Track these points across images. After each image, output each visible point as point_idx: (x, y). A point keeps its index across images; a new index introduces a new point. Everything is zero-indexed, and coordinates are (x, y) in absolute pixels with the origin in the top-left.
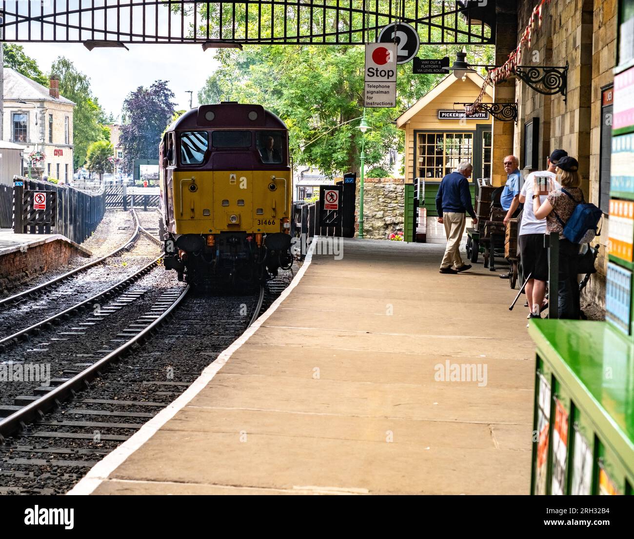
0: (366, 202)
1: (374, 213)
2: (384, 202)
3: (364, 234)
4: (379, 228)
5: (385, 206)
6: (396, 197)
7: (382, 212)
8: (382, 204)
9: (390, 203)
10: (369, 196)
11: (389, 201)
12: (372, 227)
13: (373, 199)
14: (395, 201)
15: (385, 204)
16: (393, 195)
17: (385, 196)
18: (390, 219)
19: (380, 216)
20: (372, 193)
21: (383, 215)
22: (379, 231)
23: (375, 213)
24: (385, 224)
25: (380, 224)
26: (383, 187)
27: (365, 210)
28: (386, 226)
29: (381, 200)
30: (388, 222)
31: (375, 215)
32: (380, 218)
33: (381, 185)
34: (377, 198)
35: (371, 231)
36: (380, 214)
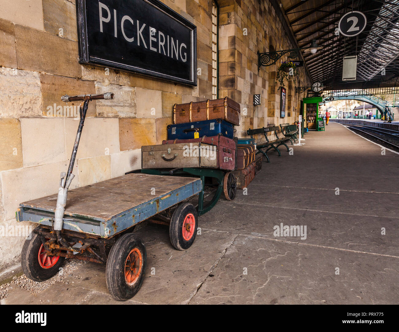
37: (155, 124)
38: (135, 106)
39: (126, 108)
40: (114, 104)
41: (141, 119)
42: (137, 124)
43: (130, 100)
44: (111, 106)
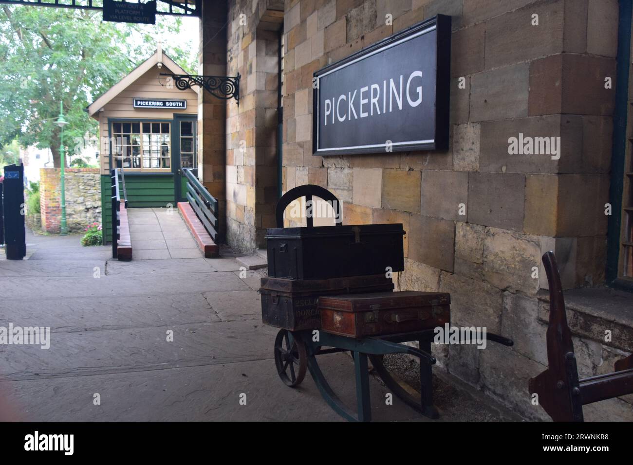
0: (68, 190)
1: (75, 199)
2: (84, 189)
3: (67, 217)
4: (80, 212)
5: (85, 192)
6: (95, 184)
7: (82, 198)
8: (82, 191)
9: (89, 190)
10: (70, 184)
11: (89, 188)
12: (74, 211)
13: (74, 187)
14: (94, 188)
15: (85, 191)
16: (92, 183)
17: (85, 184)
18: (90, 203)
19: (81, 201)
20: (73, 181)
21: (84, 200)
22: (81, 214)
23: (77, 199)
24: (86, 208)
25: (82, 208)
26: (83, 176)
27: (66, 197)
28: (87, 210)
29: (81, 187)
30: (89, 207)
31: (77, 201)
32: (82, 203)
33: (81, 174)
34: (77, 185)
35: (73, 214)
36: (80, 200)
37: (371, 216)
38: (352, 190)
39: (345, 191)
40: (337, 187)
41: (356, 205)
42: (352, 211)
43: (348, 184)
44: (335, 189)
